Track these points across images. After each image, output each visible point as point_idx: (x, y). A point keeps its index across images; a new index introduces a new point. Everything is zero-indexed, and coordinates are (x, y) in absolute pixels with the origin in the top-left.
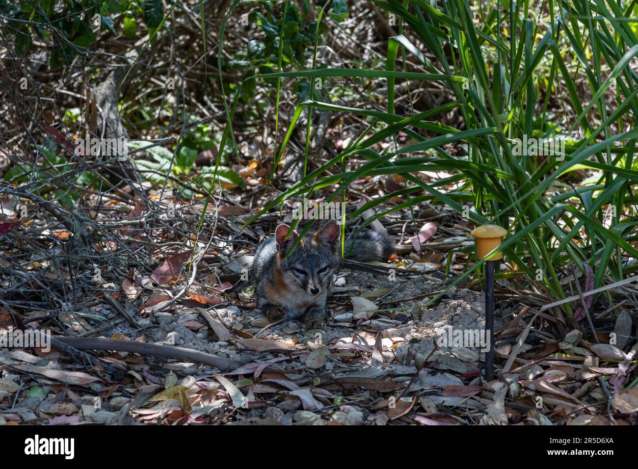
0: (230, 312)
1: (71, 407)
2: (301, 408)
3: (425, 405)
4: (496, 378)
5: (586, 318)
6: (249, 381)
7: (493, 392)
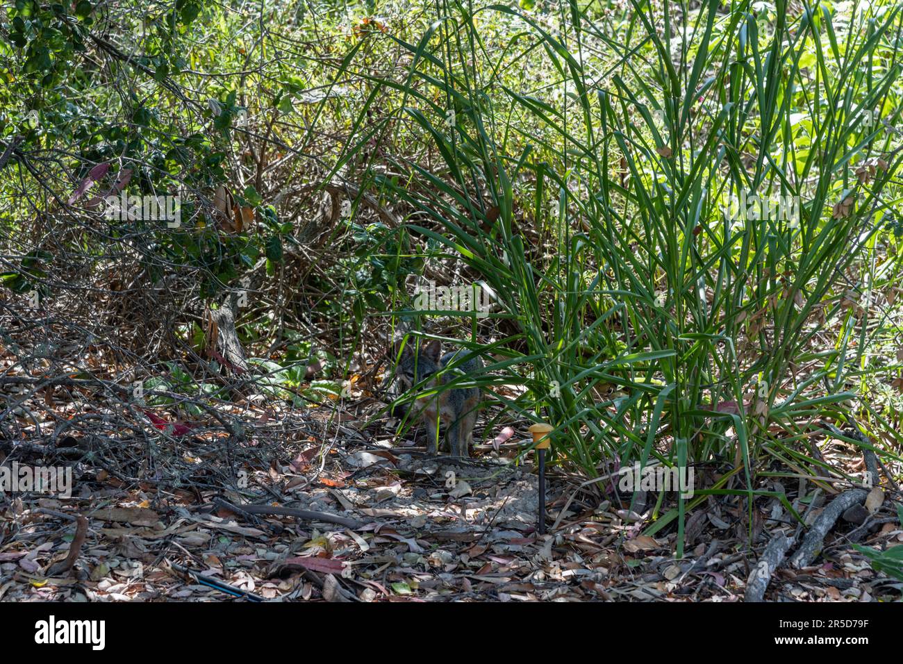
0: (352, 492)
1: (249, 550)
2: (409, 551)
3: (496, 550)
4: (547, 533)
5: (613, 492)
6: (371, 535)
7: (544, 541)
